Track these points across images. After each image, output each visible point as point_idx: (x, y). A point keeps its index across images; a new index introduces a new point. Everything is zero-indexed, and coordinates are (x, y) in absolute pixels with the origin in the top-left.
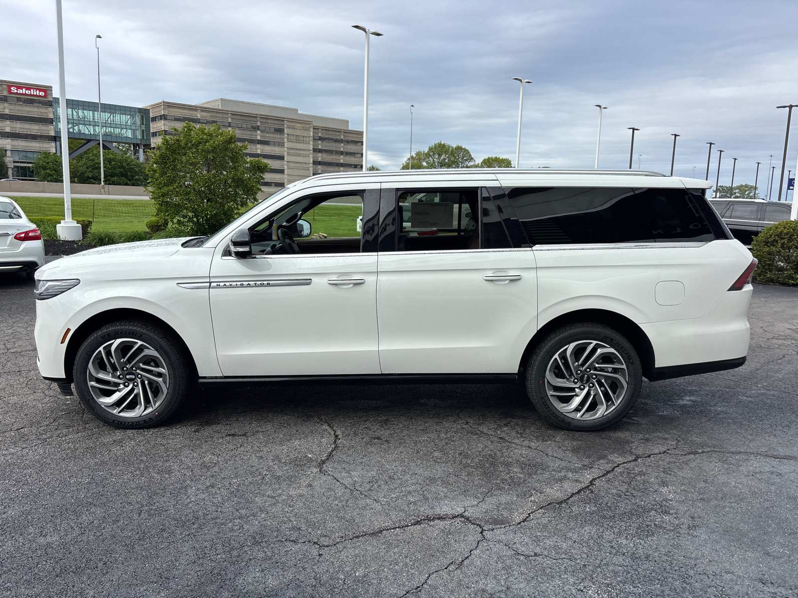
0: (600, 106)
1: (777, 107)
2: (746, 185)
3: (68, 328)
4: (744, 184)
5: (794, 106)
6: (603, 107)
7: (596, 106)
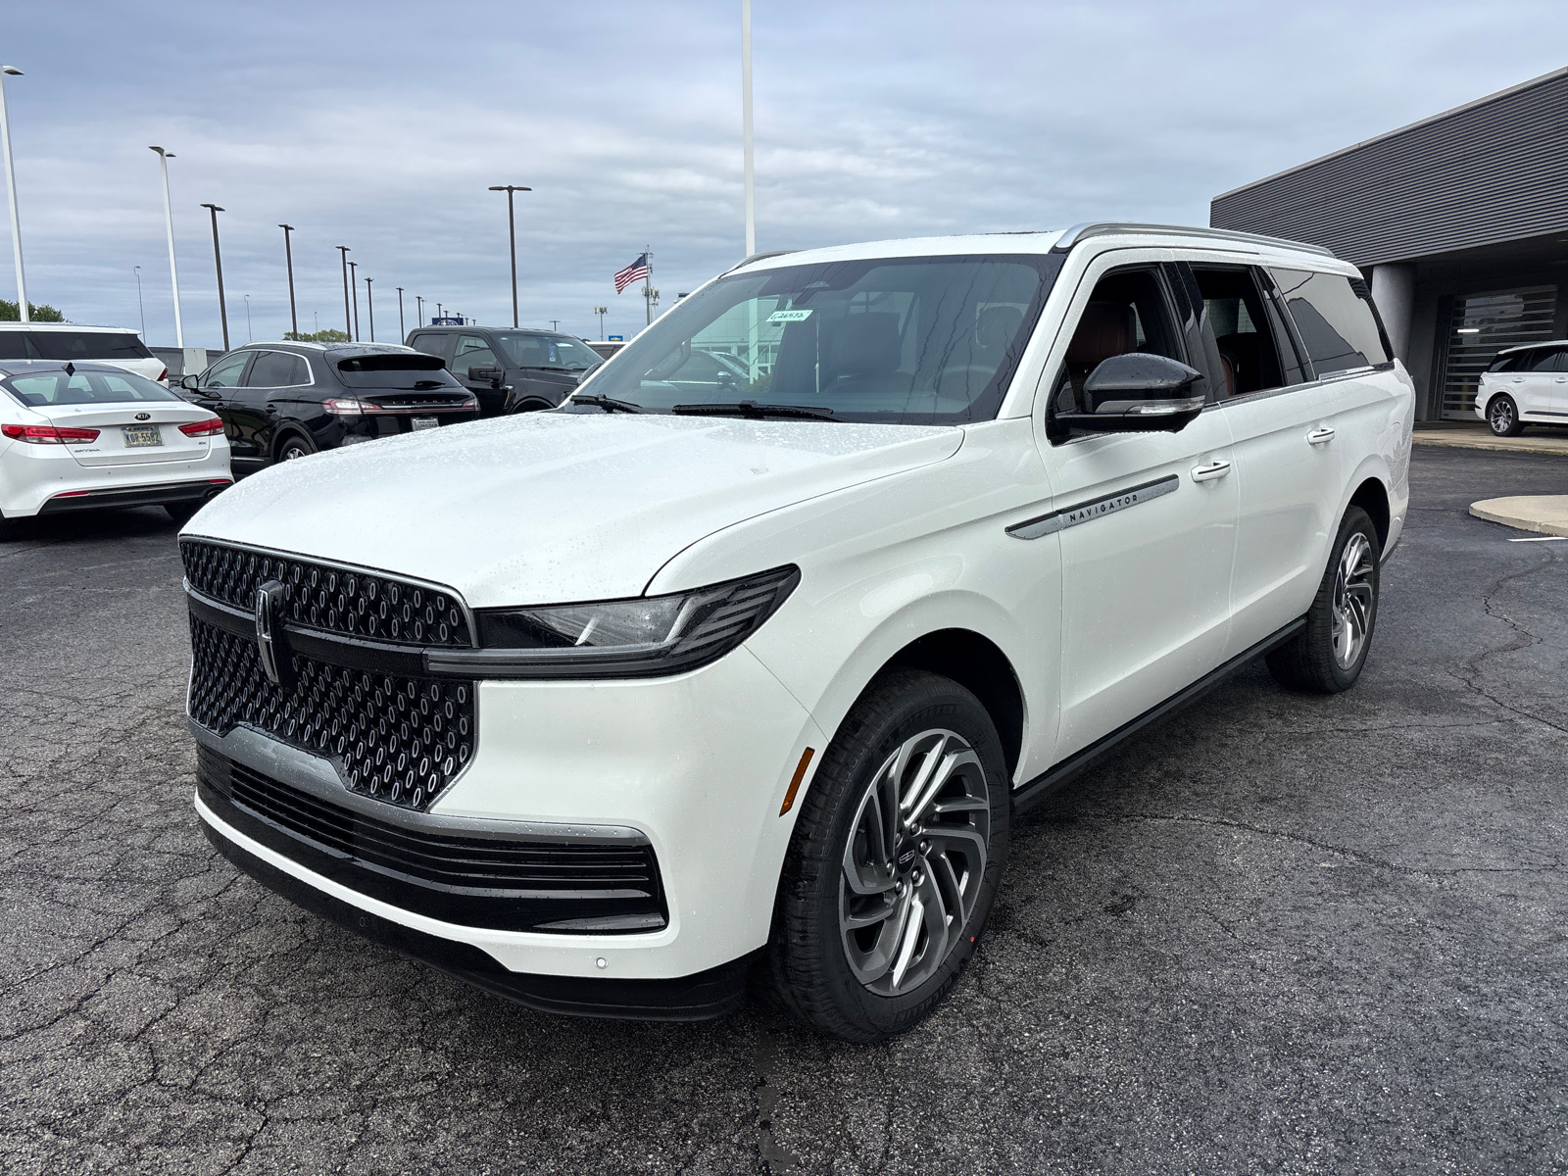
0: (159, 150)
1: (490, 189)
2: (331, 331)
3: (808, 748)
4: (328, 330)
5: (516, 189)
6: (166, 152)
7: (152, 148)
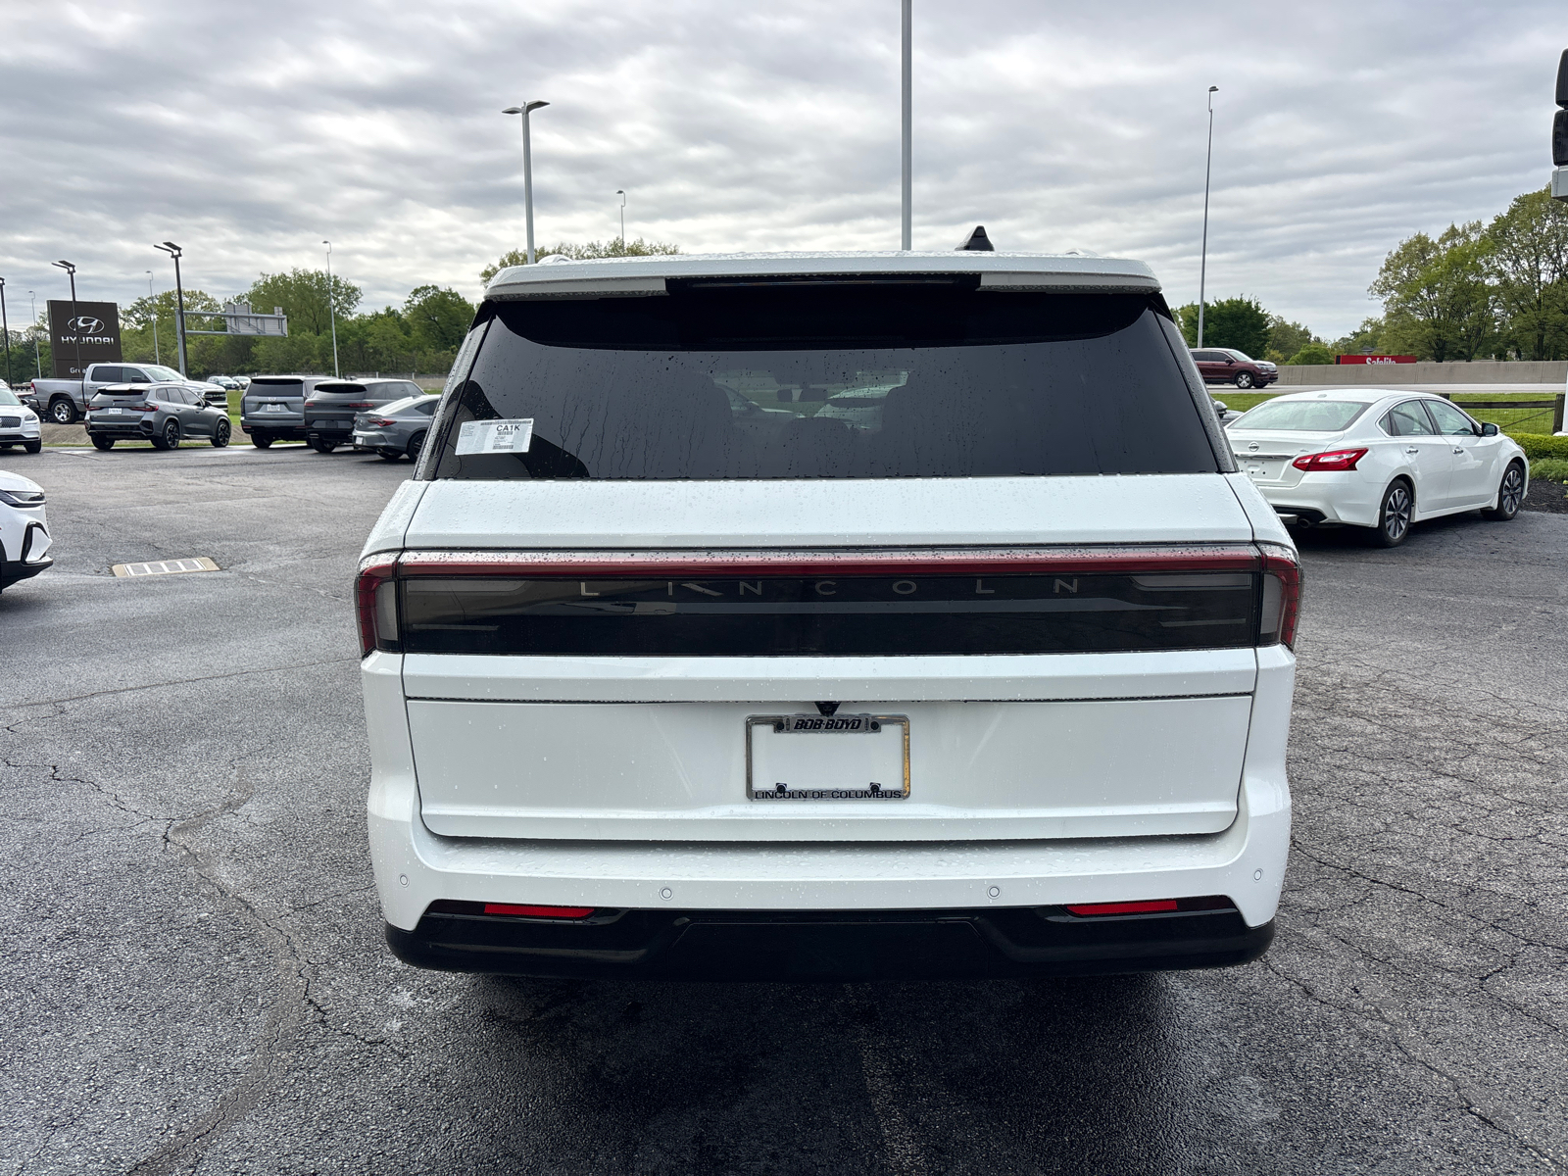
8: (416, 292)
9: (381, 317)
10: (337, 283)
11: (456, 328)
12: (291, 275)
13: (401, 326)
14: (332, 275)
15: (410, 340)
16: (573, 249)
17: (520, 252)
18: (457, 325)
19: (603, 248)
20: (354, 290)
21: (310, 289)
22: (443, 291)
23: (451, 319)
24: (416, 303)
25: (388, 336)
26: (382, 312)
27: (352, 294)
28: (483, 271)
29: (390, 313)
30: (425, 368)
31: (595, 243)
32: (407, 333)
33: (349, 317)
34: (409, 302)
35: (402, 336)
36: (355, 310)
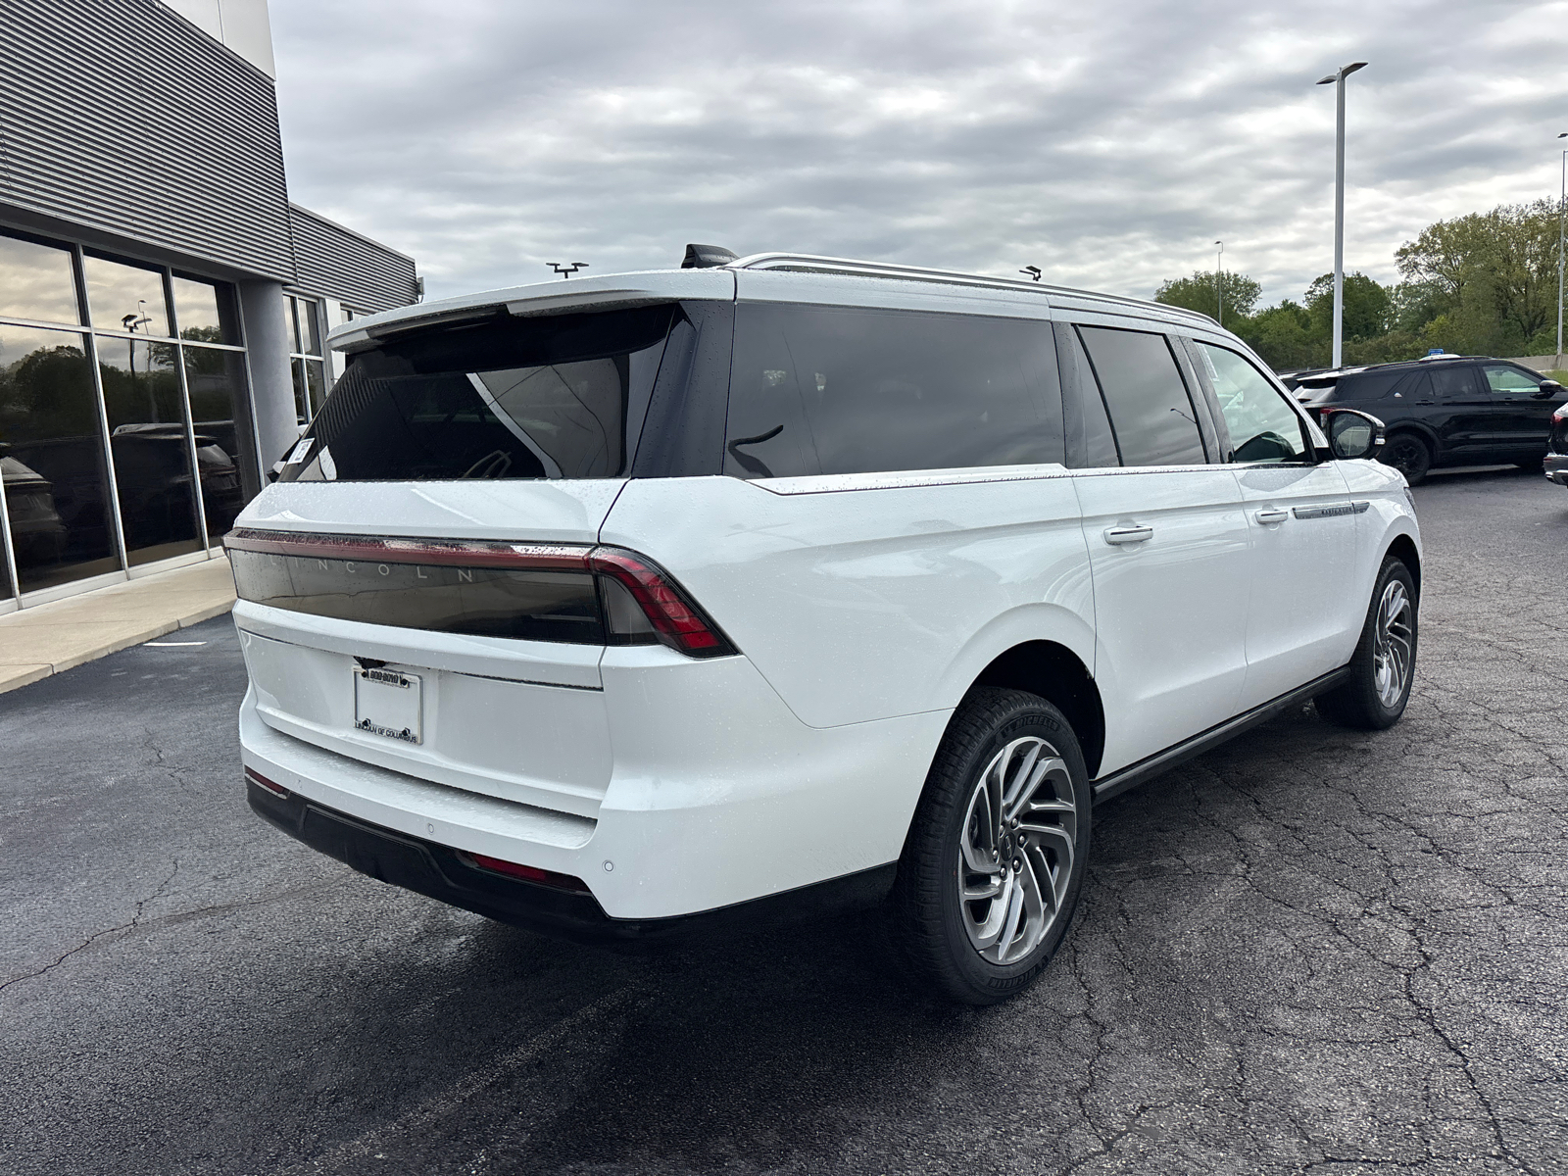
8: (1318, 281)
9: (1277, 311)
10: (1236, 281)
11: (1362, 315)
12: (1192, 279)
13: (1299, 319)
14: (1232, 274)
15: (1308, 333)
16: (1514, 210)
17: (1444, 223)
18: (1363, 313)
19: (1555, 203)
20: (1254, 286)
21: (1209, 290)
22: (1350, 276)
23: (1357, 306)
24: (1318, 293)
25: (1283, 331)
26: (1277, 306)
27: (1250, 290)
28: (1399, 250)
29: (1289, 307)
30: (1322, 361)
31: (1545, 199)
32: (1305, 326)
33: (1247, 315)
34: (1310, 293)
35: (1299, 330)
36: (1253, 307)
